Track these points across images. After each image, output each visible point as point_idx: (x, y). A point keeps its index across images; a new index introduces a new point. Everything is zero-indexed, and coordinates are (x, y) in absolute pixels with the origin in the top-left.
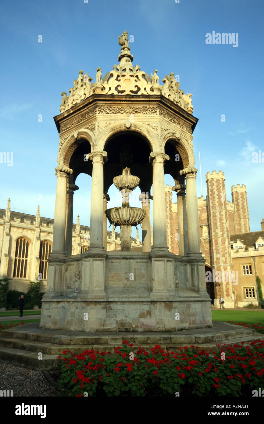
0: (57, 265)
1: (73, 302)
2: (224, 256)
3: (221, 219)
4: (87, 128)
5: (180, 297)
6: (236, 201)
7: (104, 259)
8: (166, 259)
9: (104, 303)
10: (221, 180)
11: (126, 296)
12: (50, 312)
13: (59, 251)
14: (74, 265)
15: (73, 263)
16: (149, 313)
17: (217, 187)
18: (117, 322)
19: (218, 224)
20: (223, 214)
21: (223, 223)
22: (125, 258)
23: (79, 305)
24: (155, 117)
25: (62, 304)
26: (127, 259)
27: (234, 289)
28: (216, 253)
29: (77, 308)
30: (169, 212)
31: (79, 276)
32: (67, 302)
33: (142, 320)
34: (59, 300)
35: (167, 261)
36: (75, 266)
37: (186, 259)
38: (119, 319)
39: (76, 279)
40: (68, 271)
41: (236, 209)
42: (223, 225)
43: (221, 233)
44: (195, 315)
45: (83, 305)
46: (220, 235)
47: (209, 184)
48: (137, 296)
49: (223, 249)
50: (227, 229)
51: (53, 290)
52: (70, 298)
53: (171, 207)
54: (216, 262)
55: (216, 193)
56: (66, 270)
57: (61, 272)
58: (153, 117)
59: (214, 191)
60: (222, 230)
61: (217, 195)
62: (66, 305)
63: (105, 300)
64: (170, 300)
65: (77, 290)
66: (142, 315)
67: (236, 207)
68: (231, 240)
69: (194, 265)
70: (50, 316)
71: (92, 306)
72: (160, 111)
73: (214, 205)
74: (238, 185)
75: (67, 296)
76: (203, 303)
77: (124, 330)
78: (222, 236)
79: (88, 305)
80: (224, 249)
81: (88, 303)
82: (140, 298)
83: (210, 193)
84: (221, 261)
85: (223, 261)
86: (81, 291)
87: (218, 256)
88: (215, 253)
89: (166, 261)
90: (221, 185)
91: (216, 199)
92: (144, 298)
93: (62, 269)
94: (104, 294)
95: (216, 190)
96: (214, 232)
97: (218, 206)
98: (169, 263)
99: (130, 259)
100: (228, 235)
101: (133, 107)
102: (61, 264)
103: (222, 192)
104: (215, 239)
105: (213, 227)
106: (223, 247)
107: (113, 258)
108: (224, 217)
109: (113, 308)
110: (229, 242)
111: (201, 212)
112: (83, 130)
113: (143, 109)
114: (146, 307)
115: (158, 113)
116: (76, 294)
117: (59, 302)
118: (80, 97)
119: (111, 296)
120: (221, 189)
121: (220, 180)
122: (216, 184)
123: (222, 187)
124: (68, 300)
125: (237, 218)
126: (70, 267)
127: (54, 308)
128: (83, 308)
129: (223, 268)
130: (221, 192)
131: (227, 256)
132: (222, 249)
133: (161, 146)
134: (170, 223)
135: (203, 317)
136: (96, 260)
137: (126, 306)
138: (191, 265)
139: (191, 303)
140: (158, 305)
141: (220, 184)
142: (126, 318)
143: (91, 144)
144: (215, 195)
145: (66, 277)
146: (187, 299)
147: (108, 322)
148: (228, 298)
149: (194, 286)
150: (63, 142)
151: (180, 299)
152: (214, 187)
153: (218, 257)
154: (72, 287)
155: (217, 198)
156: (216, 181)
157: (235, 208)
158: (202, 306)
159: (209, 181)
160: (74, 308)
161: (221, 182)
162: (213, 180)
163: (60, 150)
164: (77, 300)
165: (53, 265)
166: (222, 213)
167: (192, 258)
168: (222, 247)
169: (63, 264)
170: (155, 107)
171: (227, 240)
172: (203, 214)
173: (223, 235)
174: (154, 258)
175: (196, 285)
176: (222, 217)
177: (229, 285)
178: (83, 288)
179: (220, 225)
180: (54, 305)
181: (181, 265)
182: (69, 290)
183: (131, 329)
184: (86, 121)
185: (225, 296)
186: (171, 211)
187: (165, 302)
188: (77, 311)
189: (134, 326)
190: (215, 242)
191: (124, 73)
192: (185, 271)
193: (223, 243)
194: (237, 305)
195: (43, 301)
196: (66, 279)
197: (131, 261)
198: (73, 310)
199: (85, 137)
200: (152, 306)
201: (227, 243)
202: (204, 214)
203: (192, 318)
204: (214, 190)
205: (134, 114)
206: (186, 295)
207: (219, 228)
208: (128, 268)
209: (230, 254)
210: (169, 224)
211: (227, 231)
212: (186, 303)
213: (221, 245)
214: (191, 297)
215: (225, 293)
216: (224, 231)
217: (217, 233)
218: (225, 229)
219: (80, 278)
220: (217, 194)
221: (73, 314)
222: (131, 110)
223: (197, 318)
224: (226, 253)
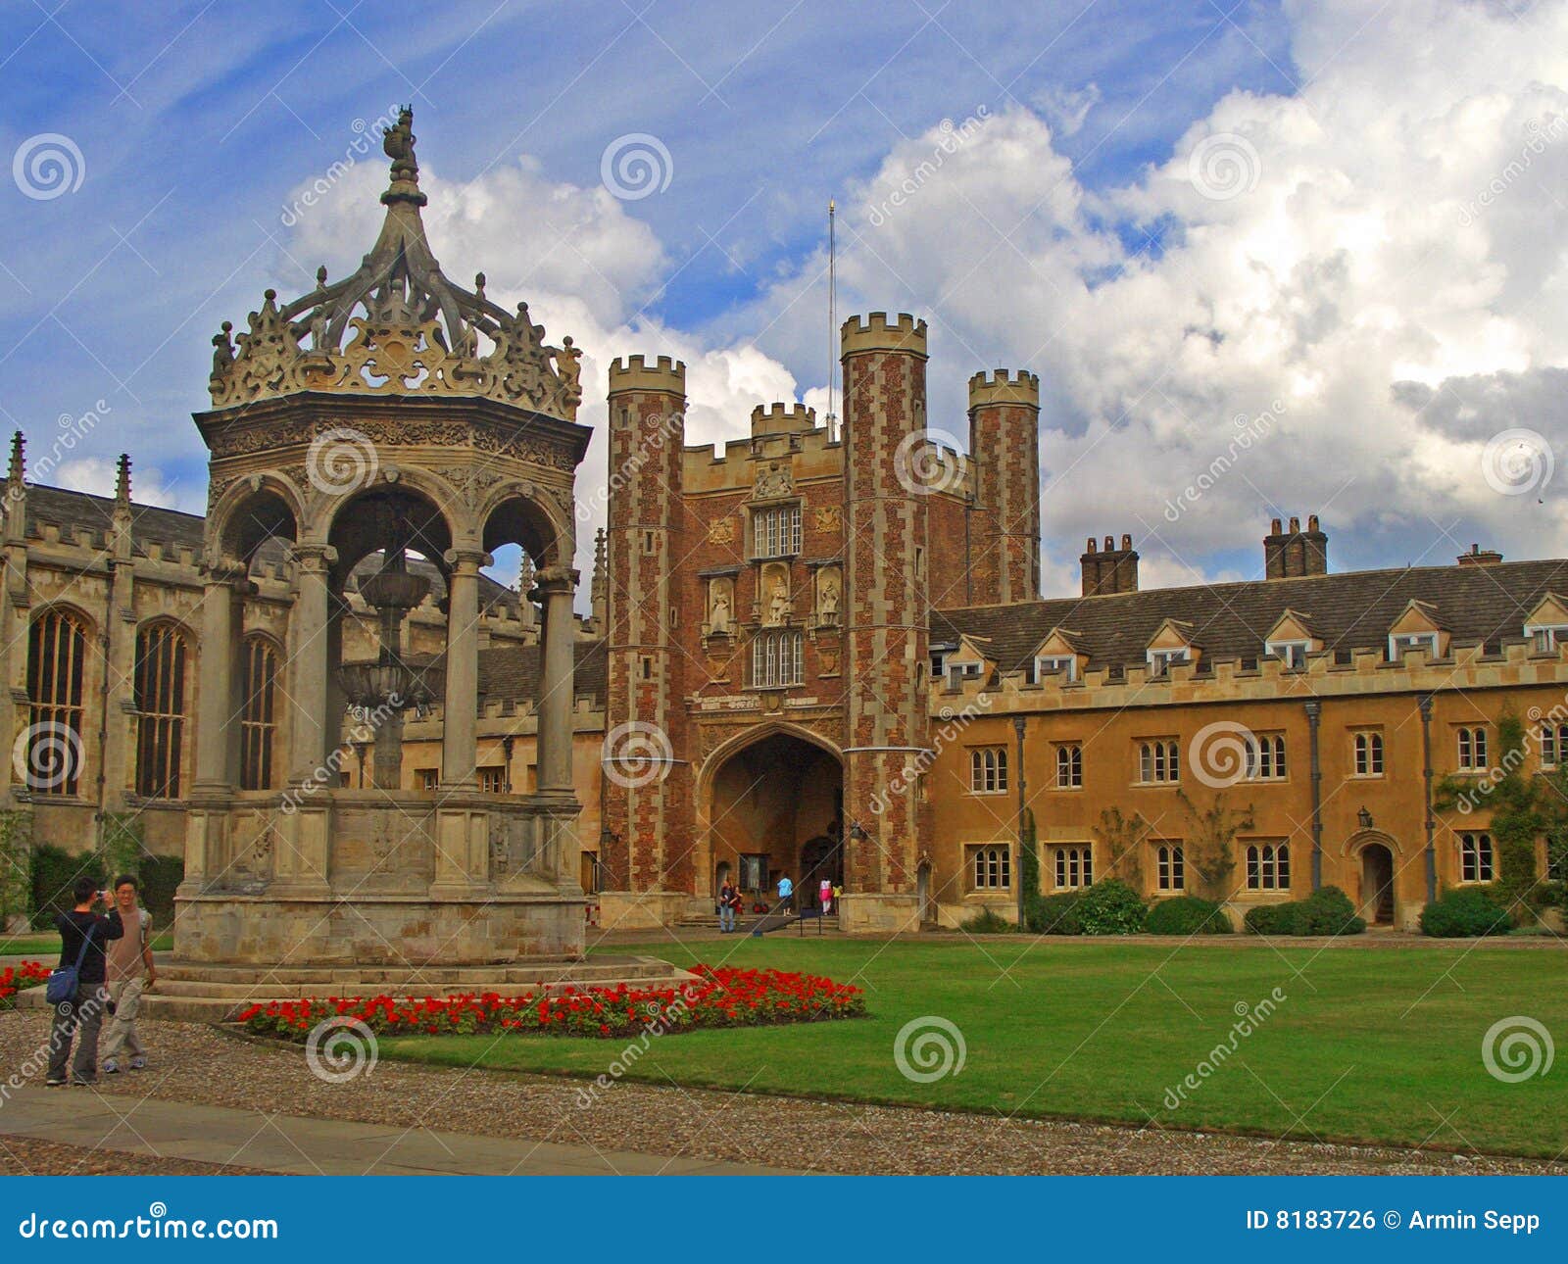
0: (210, 815)
1: (256, 903)
2: (896, 711)
3: (893, 544)
4: (287, 473)
5: (499, 895)
6: (984, 449)
7: (327, 810)
8: (468, 812)
9: (326, 906)
10: (907, 358)
11: (375, 890)
12: (198, 924)
13: (214, 780)
14: (253, 815)
15: (250, 811)
16: (425, 928)
17: (885, 389)
18: (353, 944)
19: (881, 562)
20: (904, 520)
21: (900, 563)
22: (377, 806)
23: (269, 909)
24: (463, 454)
25: (228, 907)
26: (380, 808)
27: (925, 853)
28: (862, 694)
29: (264, 916)
30: (667, 489)
31: (268, 844)
32: (241, 902)
33: (409, 940)
34: (221, 898)
35: (473, 815)
36: (256, 819)
37: (534, 802)
38: (357, 939)
39: (260, 851)
40: (240, 830)
41: (982, 489)
42: (901, 571)
43: (890, 605)
44: (537, 933)
45: (279, 908)
46: (884, 615)
47: (855, 375)
48: (399, 891)
49: (892, 680)
50: (918, 586)
51: (202, 876)
52: (247, 894)
53: (680, 466)
54: (857, 734)
55: (881, 419)
56: (234, 828)
57: (221, 834)
58: (455, 454)
59: (871, 411)
60: (895, 591)
61: (885, 431)
62: (240, 909)
63: (329, 899)
64: (471, 900)
65: (263, 874)
66: (408, 932)
67: (982, 475)
68: (934, 640)
69: (551, 818)
70: (198, 935)
71: (298, 912)
72: (477, 435)
73: (865, 476)
74: (997, 372)
75: (237, 890)
76: (564, 908)
77: (369, 961)
78: (889, 622)
79: (290, 910)
80: (897, 678)
81: (291, 905)
82: (406, 895)
83: (854, 417)
84: (877, 733)
85: (887, 732)
86: (273, 880)
87: (870, 708)
88: (858, 695)
89: (468, 816)
90: (906, 385)
91: (876, 447)
92: (416, 895)
93: (222, 823)
94: (324, 886)
95: (883, 405)
96: (858, 599)
97: (883, 480)
98: (477, 820)
99: (387, 808)
100: (920, 612)
101: (406, 423)
102: (221, 812)
103: (909, 414)
104: (859, 632)
105: (858, 580)
106: (893, 671)
107: (349, 806)
108: (907, 535)
109: (344, 915)
110: (920, 646)
111: (813, 502)
112: (273, 473)
113: (431, 429)
114: (417, 915)
115: (471, 442)
116: (260, 885)
117: (221, 903)
118: (265, 373)
119: (343, 891)
120: (906, 403)
121: (904, 360)
122: (881, 378)
123: (909, 392)
124: (244, 898)
125: (982, 529)
126: (243, 822)
127: (210, 916)
128: (278, 915)
129: (885, 763)
130: (904, 418)
131: (907, 708)
132: (886, 680)
133: (472, 532)
134: (670, 543)
135: (559, 938)
136: (308, 812)
137: (374, 912)
138: (545, 819)
139: (529, 908)
140: (445, 912)
141: (903, 377)
142: (373, 938)
143: (297, 519)
144: (876, 431)
145: (234, 843)
146: (517, 899)
147: (335, 946)
148: (896, 889)
149: (547, 868)
150: (219, 490)
151: (498, 899)
152: (874, 391)
153: (867, 713)
154: (249, 868)
155: (882, 447)
156: (883, 365)
157: (981, 482)
158: (559, 914)
159: (853, 361)
160: (257, 915)
161: (905, 369)
162: (872, 360)
163: (213, 510)
164: (264, 899)
165: (202, 815)
166: (900, 514)
167: (548, 802)
168: (887, 668)
169: (224, 812)
170: (463, 424)
171: (912, 636)
172: (823, 509)
173: (894, 616)
174: (441, 807)
175: (552, 866)
176: (899, 535)
177: (904, 835)
178: (278, 873)
179: (885, 569)
180: (208, 909)
181: (515, 819)
182: (242, 875)
183: (385, 960)
184: (283, 451)
185: (884, 881)
186: (675, 484)
187: (460, 904)
188: (265, 922)
189: (390, 954)
190: (859, 644)
191: (386, 326)
192: (529, 832)
193: (896, 652)
194: (936, 919)
195: (179, 901)
196: (234, 849)
197: (391, 811)
198: (255, 920)
199: (282, 494)
200: (432, 912)
201: (910, 651)
202: (828, 511)
203: (528, 941)
204: (874, 408)
205: (409, 443)
206: (517, 889)
207: (881, 582)
208: (383, 828)
209: (921, 701)
210: (664, 550)
211: (919, 600)
212: (514, 907)
213: (885, 661)
214: (530, 894)
215: (886, 870)
216: (903, 596)
217: (870, 607)
218: (910, 589)
219: (270, 848)
220: (885, 424)
221: (256, 928)
222: (400, 431)
223: (543, 939)
224: (904, 698)
